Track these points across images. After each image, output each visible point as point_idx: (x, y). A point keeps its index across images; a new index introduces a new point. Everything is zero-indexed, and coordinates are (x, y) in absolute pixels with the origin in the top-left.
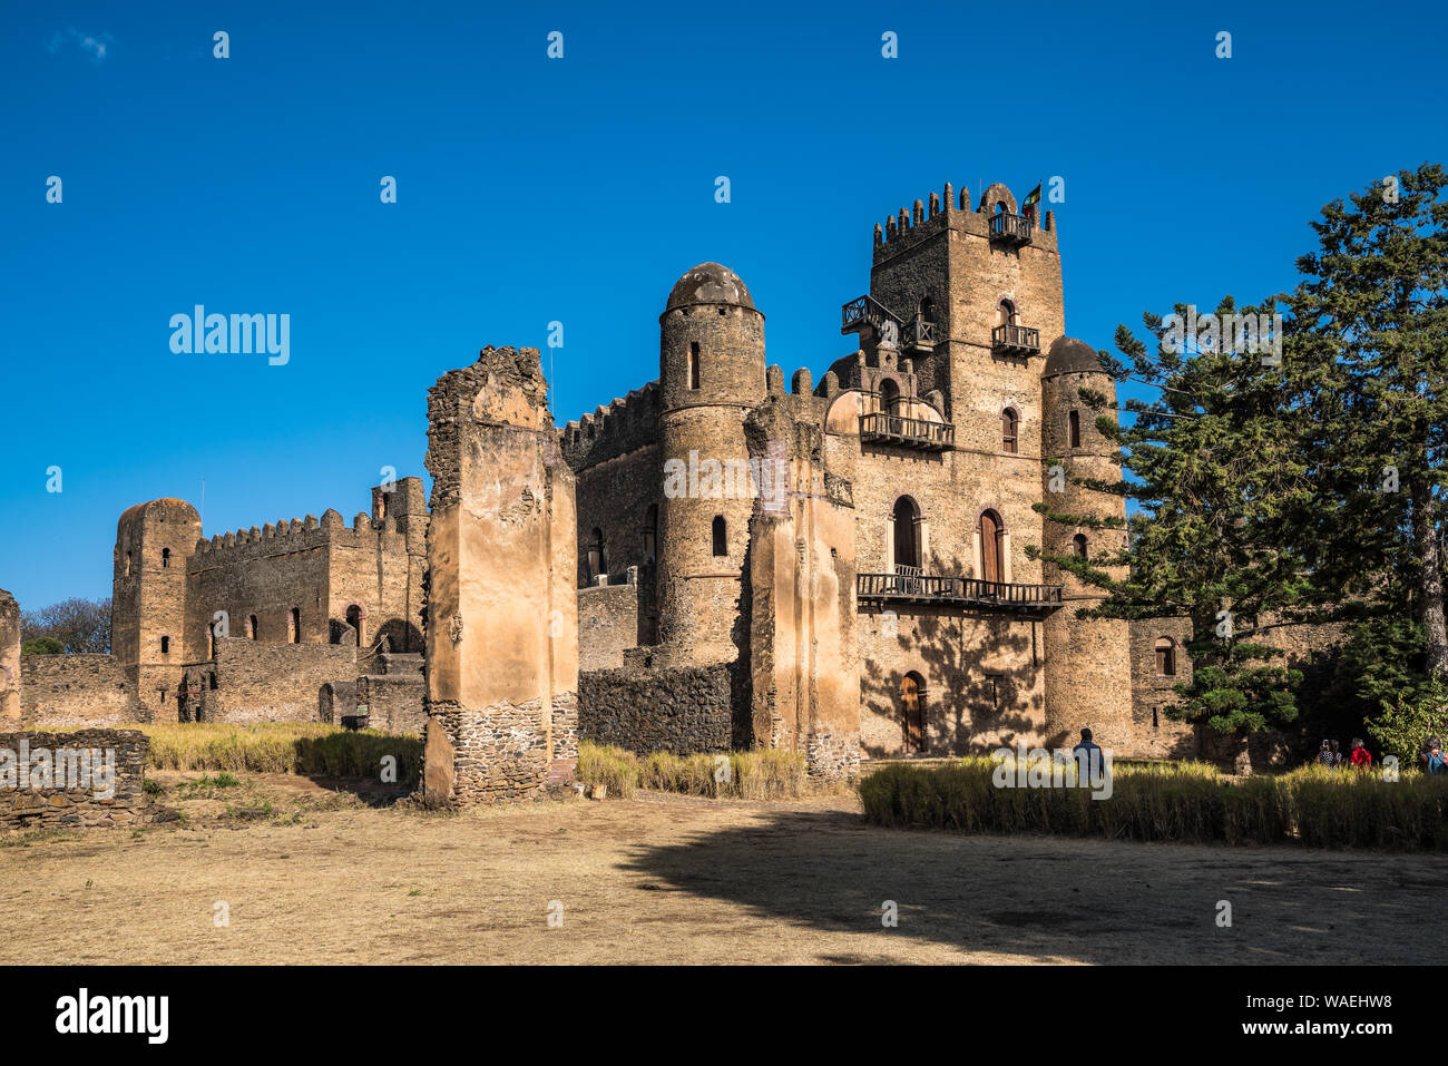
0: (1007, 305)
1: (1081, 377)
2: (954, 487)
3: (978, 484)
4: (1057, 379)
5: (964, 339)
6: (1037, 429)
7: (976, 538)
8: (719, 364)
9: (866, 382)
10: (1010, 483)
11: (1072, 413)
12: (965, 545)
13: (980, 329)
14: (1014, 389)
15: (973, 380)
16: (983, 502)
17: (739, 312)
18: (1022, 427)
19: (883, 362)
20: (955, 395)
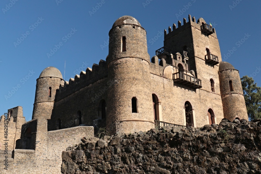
0: (208, 50)
1: (231, 71)
2: (201, 100)
3: (206, 100)
4: (224, 71)
5: (198, 57)
6: (219, 86)
7: (208, 117)
8: (133, 44)
9: (174, 64)
10: (214, 101)
11: (229, 81)
12: (205, 119)
13: (202, 55)
14: (212, 73)
15: (202, 69)
16: (208, 106)
17: (139, 28)
18: (215, 85)
19: (178, 59)
20: (198, 72)
